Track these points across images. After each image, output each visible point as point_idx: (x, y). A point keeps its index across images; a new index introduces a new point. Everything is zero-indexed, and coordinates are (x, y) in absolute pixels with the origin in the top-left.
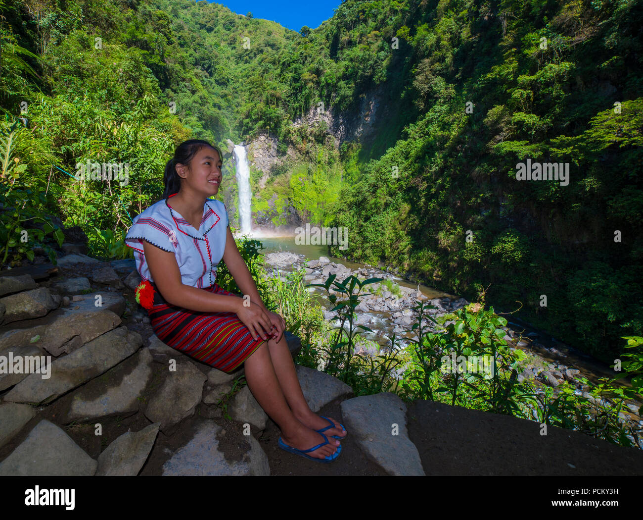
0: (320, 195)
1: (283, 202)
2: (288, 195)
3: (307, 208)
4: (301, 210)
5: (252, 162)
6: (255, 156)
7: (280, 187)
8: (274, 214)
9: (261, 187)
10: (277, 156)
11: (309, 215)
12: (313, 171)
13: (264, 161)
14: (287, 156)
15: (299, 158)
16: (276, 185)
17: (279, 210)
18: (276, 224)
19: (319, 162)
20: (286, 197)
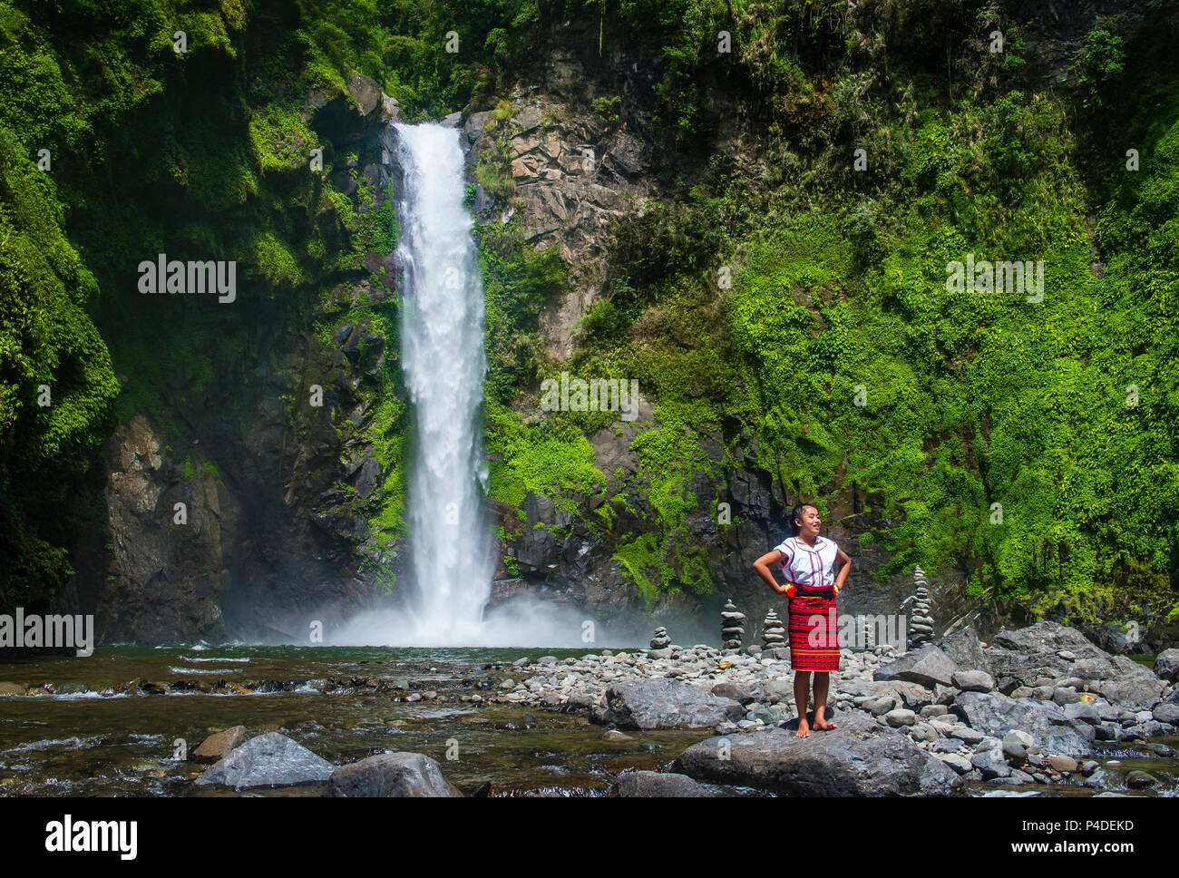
0: (943, 384)
1: (690, 444)
2: (718, 396)
3: (857, 476)
4: (810, 486)
5: (500, 200)
6: (519, 167)
7: (667, 357)
8: (631, 518)
9: (552, 353)
10: (652, 172)
11: (874, 521)
12: (885, 238)
13: (570, 204)
14: (714, 164)
15: (788, 175)
16: (643, 347)
17: (666, 494)
18: (645, 585)
19: (927, 181)
20: (709, 412)
